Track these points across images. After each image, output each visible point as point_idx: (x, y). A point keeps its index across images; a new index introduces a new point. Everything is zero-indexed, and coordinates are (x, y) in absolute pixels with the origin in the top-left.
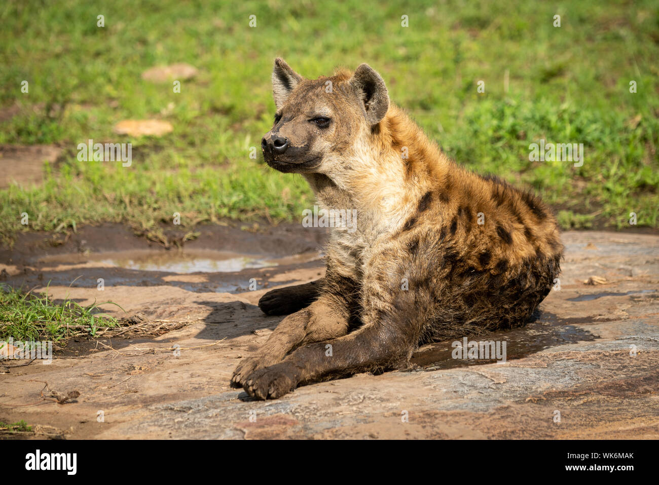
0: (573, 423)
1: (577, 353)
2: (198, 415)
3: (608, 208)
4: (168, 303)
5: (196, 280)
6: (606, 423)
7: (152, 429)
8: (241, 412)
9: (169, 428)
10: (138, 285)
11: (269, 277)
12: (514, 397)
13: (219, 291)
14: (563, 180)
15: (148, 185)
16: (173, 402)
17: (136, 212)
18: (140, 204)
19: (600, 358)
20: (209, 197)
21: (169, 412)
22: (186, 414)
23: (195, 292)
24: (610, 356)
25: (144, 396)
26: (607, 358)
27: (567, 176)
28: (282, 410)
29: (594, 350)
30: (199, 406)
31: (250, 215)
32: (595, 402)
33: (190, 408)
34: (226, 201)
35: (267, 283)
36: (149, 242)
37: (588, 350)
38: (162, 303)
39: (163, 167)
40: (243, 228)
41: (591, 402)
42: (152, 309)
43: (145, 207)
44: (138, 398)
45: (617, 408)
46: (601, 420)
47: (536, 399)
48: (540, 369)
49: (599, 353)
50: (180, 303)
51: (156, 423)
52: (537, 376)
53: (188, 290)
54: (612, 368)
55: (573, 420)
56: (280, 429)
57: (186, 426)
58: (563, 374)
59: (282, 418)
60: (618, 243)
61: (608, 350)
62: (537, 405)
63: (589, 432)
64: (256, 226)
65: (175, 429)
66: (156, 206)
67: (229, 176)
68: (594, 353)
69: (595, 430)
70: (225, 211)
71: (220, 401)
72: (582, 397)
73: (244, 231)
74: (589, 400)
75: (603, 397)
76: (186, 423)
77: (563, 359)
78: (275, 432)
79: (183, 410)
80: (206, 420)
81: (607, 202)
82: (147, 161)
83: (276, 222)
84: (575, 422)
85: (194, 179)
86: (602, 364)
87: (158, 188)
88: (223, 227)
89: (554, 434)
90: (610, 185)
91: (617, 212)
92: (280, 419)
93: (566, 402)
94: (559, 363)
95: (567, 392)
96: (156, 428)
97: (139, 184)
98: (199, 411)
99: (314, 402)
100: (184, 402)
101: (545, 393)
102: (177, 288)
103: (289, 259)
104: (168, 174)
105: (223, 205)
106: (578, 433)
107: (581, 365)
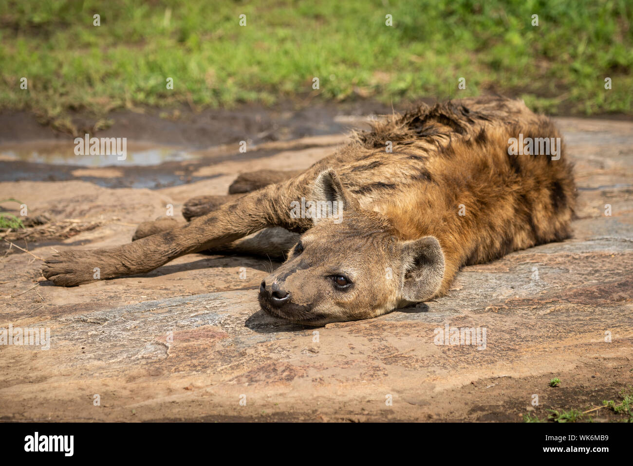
0: (538, 335)
1: (543, 256)
2: (114, 328)
3: (575, 92)
4: (78, 201)
5: (110, 174)
6: (576, 335)
7: (63, 343)
8: (163, 324)
9: (81, 342)
10: (44, 180)
11: (192, 172)
12: (473, 305)
13: (137, 187)
14: (524, 60)
15: (53, 66)
16: (85, 313)
17: (41, 97)
18: (45, 88)
19: (569, 261)
20: (124, 80)
21: (82, 324)
22: (101, 327)
23: (108, 187)
24: (580, 259)
25: (53, 306)
26: (576, 261)
27: (529, 55)
28: (210, 322)
29: (562, 253)
30: (115, 317)
31: (170, 100)
32: (564, 311)
33: (106, 320)
34: (142, 84)
35: (189, 178)
36: (55, 132)
37: (555, 252)
38: (72, 201)
39: (70, 47)
40: (163, 115)
41: (559, 310)
42: (60, 207)
43: (51, 92)
44: (46, 308)
45: (588, 318)
46: (571, 331)
47: (497, 307)
48: (501, 275)
49: (568, 256)
50: (92, 201)
51: (67, 336)
52: (498, 282)
53: (101, 185)
54: (583, 272)
55: (539, 332)
56: (207, 342)
57: (101, 340)
58: (527, 280)
59: (210, 331)
60: (587, 132)
61: (579, 252)
62: (498, 315)
63: (557, 345)
64: (177, 113)
65: (89, 343)
66: (62, 90)
67: (146, 56)
68: (562, 256)
69: (564, 343)
70: (141, 96)
71: (139, 312)
72: (548, 305)
73: (164, 120)
74: (557, 309)
75: (573, 305)
76: (101, 337)
77: (527, 263)
78: (202, 346)
79: (97, 322)
80: (124, 333)
81: (574, 84)
82: (53, 41)
83: (199, 109)
84: (541, 334)
85: (107, 59)
86: (571, 268)
87: (65, 70)
88: (140, 115)
89: (517, 347)
90: (577, 65)
91: (586, 96)
92: (207, 331)
93: (531, 311)
94: (522, 267)
95: (531, 300)
96: (67, 342)
97: (44, 65)
98: (115, 323)
99: (246, 312)
100: (98, 313)
101: (507, 301)
102: (88, 184)
103: (215, 151)
104: (76, 54)
105: (139, 89)
106: (545, 346)
107: (547, 269)
